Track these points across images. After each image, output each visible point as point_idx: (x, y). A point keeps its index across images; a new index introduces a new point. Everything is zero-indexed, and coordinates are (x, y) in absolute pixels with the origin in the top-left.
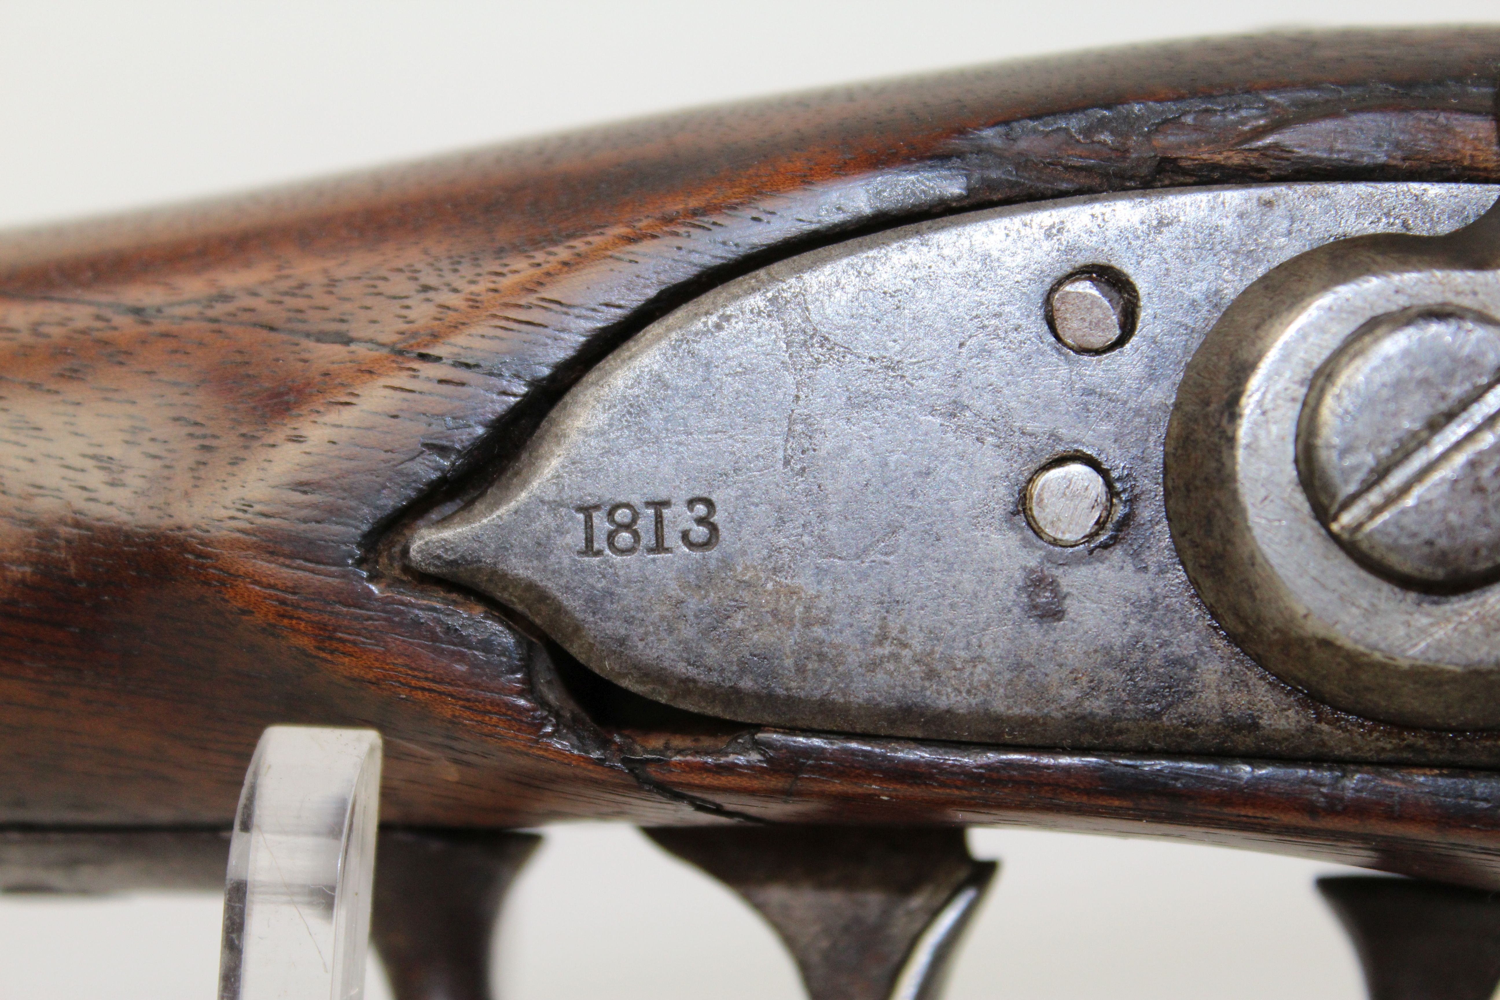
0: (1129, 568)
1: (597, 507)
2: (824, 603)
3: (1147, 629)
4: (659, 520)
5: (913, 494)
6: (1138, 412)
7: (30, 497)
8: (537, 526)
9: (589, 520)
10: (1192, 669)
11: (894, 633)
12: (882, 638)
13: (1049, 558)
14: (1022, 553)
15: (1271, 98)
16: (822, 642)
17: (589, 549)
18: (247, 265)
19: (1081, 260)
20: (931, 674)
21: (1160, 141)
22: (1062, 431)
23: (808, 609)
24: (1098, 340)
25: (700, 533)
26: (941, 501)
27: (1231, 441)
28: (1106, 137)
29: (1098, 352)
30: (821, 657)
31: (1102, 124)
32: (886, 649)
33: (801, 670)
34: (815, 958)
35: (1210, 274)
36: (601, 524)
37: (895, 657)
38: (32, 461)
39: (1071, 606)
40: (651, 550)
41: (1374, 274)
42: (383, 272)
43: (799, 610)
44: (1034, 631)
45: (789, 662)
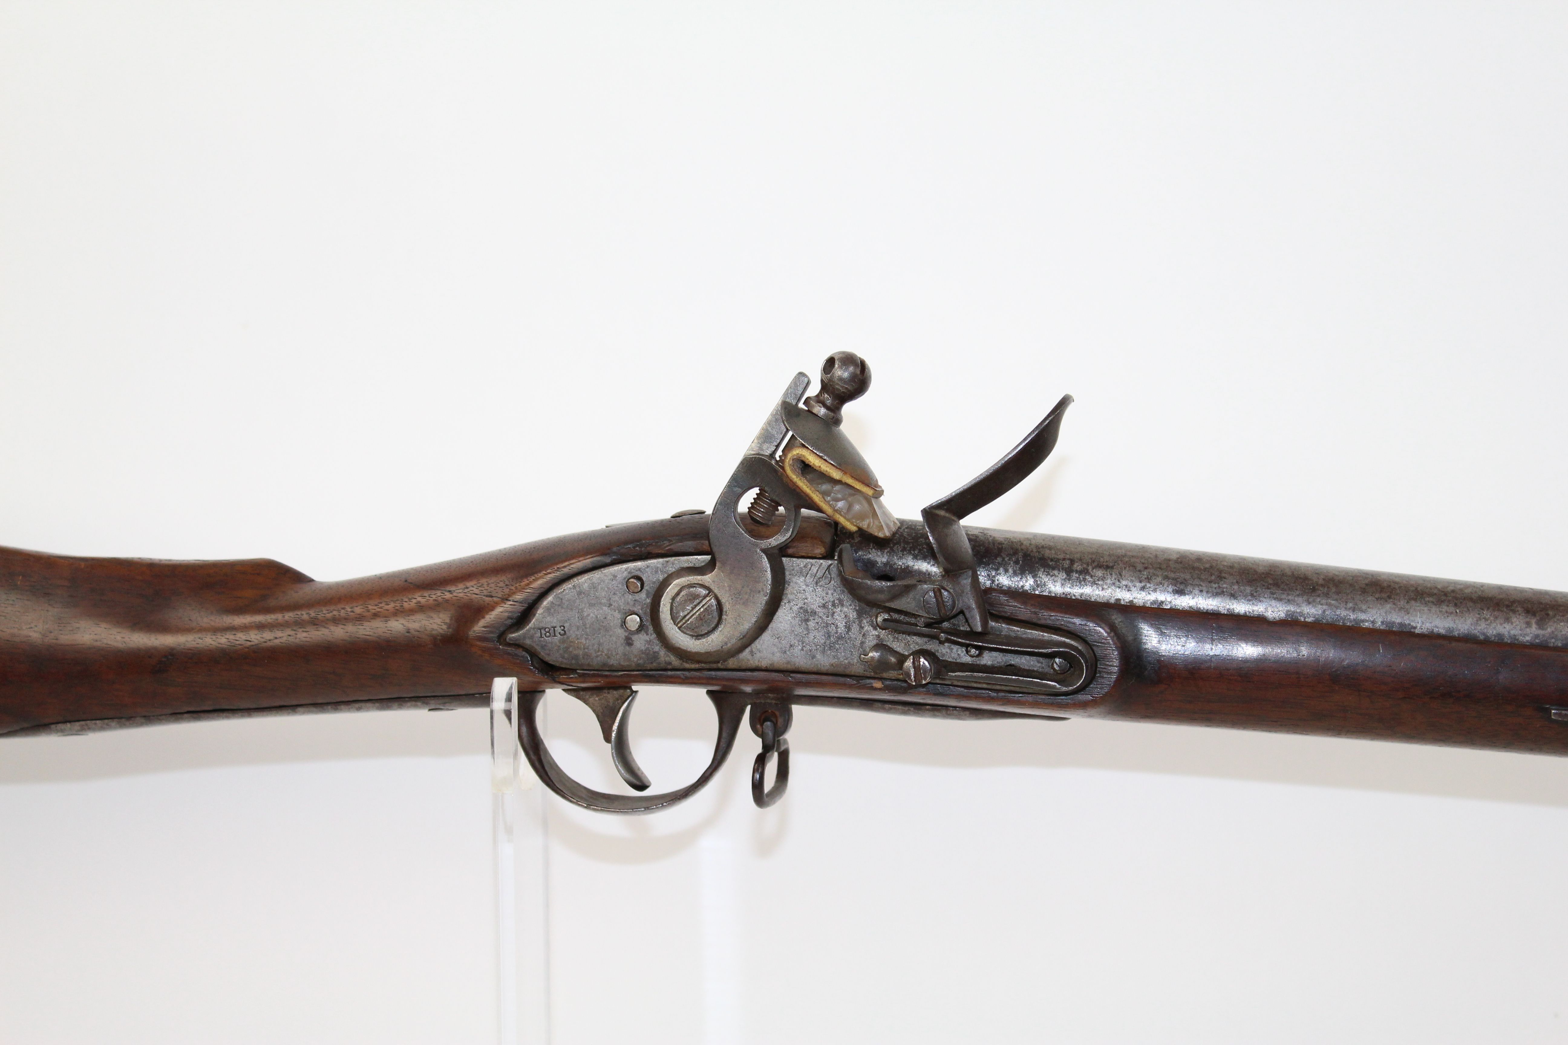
0: (645, 635)
1: (542, 628)
2: (587, 645)
3: (649, 646)
4: (554, 630)
5: (603, 622)
6: (645, 604)
7: (431, 631)
8: (531, 633)
9: (541, 631)
10: (658, 654)
11: (601, 650)
12: (599, 651)
13: (629, 634)
14: (624, 633)
15: (670, 539)
16: (587, 653)
17: (541, 637)
18: (471, 580)
19: (632, 575)
20: (609, 657)
21: (648, 549)
22: (631, 609)
23: (584, 646)
24: (636, 590)
25: (562, 632)
26: (608, 624)
27: (659, 611)
28: (638, 548)
29: (637, 593)
30: (587, 655)
31: (637, 546)
32: (600, 653)
33: (583, 658)
34: (600, 714)
35: (657, 577)
36: (543, 632)
37: (601, 655)
38: (431, 624)
39: (635, 643)
40: (553, 636)
41: (683, 577)
42: (498, 582)
43: (582, 646)
44: (627, 648)
45: (581, 657)
